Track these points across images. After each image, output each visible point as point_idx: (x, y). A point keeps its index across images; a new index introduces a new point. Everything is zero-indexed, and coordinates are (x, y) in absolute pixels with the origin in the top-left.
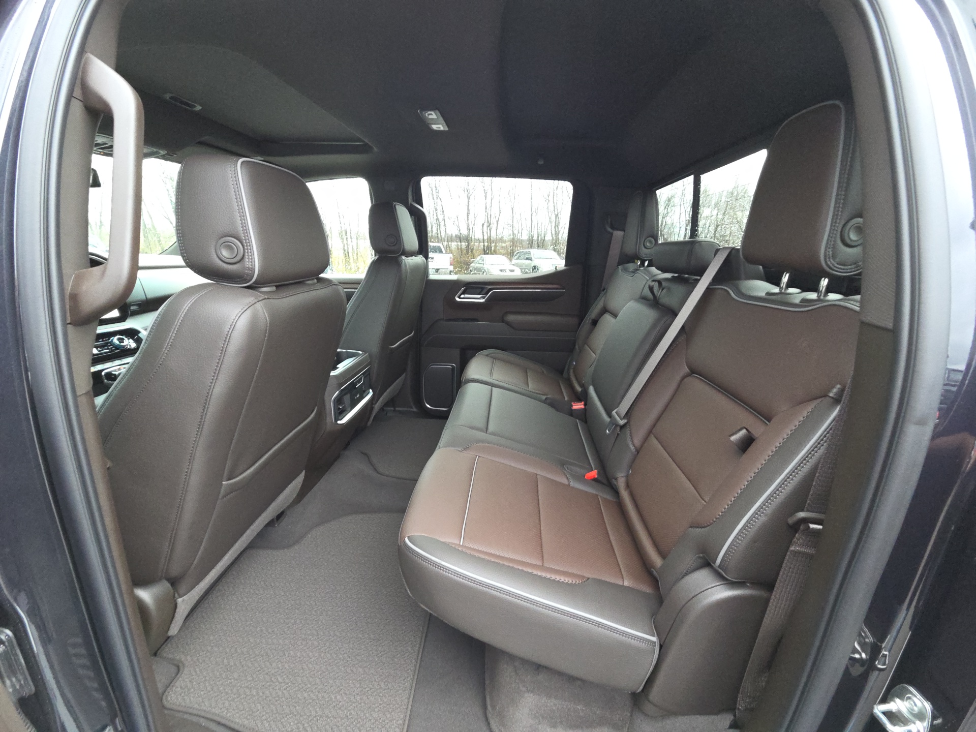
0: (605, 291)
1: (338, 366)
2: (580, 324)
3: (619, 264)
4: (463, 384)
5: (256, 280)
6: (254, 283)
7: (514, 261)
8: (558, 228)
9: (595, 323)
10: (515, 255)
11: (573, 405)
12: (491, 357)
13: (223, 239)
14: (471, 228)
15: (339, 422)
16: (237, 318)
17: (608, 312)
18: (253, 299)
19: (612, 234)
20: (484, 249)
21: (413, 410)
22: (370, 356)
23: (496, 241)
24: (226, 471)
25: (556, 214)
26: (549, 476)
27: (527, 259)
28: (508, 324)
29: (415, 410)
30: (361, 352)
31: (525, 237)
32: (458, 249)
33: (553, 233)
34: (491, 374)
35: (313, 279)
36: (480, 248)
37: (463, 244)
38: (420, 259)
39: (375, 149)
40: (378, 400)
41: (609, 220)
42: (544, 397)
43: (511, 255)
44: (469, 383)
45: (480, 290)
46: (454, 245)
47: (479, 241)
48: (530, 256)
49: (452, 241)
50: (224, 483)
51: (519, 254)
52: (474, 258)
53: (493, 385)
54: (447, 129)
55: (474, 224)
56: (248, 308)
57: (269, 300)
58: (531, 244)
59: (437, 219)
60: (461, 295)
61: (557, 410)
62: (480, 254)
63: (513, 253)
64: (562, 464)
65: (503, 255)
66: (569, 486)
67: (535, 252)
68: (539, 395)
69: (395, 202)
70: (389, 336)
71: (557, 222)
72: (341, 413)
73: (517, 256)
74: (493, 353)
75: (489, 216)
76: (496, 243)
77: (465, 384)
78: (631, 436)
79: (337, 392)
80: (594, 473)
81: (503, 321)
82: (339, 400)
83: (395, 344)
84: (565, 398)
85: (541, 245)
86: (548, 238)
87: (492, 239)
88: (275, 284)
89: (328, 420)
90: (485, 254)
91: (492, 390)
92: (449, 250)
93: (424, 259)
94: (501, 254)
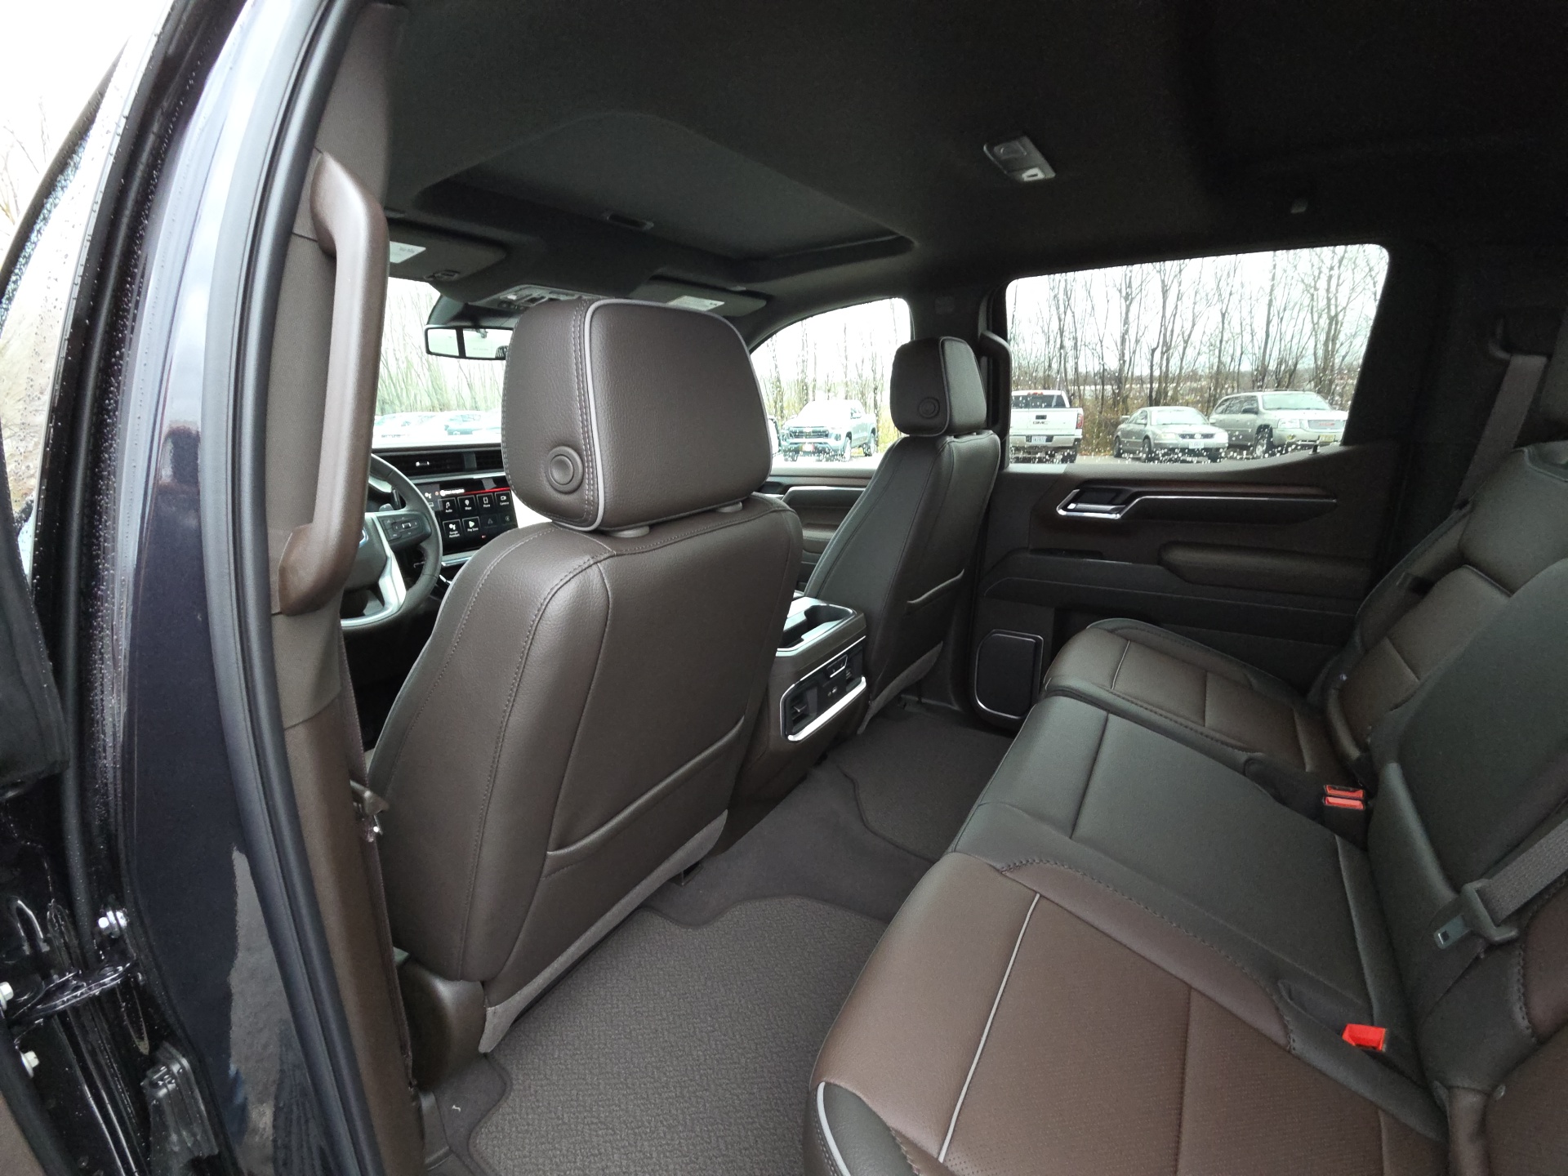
0: (1468, 507)
1: (803, 637)
2: (1371, 585)
3: (1523, 441)
4: (1043, 694)
5: (602, 520)
6: (600, 525)
7: (1215, 417)
8: (1334, 344)
9: (1422, 587)
10: (1220, 405)
11: (1329, 792)
12: (1121, 636)
13: (558, 449)
14: (1127, 358)
15: (791, 738)
16: (550, 596)
17: (1475, 565)
18: (586, 558)
19: (1506, 364)
20: (1151, 396)
21: (952, 707)
22: (868, 618)
23: (1179, 379)
24: (553, 835)
25: (1333, 313)
26: (1226, 1000)
27: (1246, 411)
28: (1173, 569)
29: (956, 708)
30: (851, 611)
31: (1247, 366)
32: (1097, 398)
33: (1320, 353)
34: (1113, 677)
35: (737, 503)
36: (1143, 394)
37: (1108, 388)
38: (988, 438)
39: (916, 244)
40: (877, 696)
41: (1499, 331)
42: (1243, 757)
43: (1207, 405)
44: (1056, 695)
45: (1113, 495)
46: (1089, 391)
47: (1141, 380)
48: (1255, 405)
49: (1085, 383)
50: (549, 853)
51: (1228, 403)
52: (1126, 415)
53: (1110, 709)
54: (1052, 175)
55: (1134, 352)
56: (573, 577)
57: (620, 558)
58: (1260, 378)
59: (1062, 347)
60: (1069, 504)
61: (1280, 799)
62: (1142, 406)
63: (1215, 401)
64: (1273, 975)
65: (1194, 404)
66: (1288, 1051)
67: (1266, 397)
68: (1230, 749)
69: (944, 336)
70: (909, 579)
71: (1333, 332)
72: (797, 720)
73: (1224, 407)
74: (1126, 628)
75: (1168, 334)
76: (1178, 384)
77: (1046, 697)
78: (1524, 985)
79: (793, 685)
80: (1376, 1036)
81: (1160, 562)
82: (797, 698)
83: (916, 599)
84: (1304, 765)
85: (1287, 379)
86: (1307, 364)
87: (1170, 375)
88: (648, 523)
89: (773, 733)
90: (1151, 405)
91: (1107, 720)
92: (1075, 399)
93: (996, 437)
94: (1187, 404)
